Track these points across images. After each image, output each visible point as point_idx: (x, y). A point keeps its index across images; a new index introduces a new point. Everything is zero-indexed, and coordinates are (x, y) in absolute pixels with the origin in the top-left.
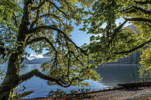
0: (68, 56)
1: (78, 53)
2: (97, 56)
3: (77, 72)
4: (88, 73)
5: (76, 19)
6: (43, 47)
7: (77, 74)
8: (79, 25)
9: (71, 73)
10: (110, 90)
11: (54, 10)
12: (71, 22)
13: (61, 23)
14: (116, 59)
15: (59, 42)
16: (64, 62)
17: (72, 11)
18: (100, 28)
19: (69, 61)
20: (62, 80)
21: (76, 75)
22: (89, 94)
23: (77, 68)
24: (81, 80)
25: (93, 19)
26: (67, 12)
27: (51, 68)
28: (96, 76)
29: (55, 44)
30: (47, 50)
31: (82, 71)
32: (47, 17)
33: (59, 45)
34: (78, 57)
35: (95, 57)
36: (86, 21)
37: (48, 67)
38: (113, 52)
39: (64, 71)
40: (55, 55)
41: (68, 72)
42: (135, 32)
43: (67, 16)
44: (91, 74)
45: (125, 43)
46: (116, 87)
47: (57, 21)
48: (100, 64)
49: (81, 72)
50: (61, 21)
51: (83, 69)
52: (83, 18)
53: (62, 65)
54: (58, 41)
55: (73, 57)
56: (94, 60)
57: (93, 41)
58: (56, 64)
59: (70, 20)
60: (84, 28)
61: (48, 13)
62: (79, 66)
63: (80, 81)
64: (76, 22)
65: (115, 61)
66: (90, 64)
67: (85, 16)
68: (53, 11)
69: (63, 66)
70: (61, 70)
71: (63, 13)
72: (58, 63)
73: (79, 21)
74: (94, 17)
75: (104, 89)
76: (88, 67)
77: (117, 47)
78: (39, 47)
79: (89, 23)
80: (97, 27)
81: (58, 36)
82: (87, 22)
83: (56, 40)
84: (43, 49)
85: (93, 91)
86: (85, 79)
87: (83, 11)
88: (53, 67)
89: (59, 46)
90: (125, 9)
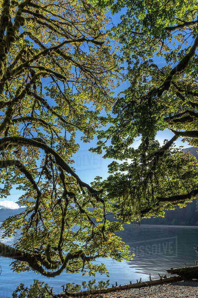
0: (63, 204)
1: (84, 198)
2: (123, 204)
3: (82, 239)
4: (104, 242)
5: (83, 131)
6: (13, 182)
7: (80, 244)
8: (89, 142)
9: (68, 240)
10: (151, 284)
11: (44, 111)
12: (73, 134)
13: (55, 136)
14: (161, 211)
15: (47, 173)
16: (55, 215)
17: (77, 115)
18: (128, 148)
19: (64, 214)
20: (44, 259)
21: (77, 245)
22: (105, 293)
23: (80, 229)
24: (88, 259)
25: (116, 130)
26: (68, 117)
27: (24, 229)
28: (121, 250)
29: (39, 176)
30: (20, 188)
31: (92, 236)
32: (28, 124)
33: (47, 180)
34: (84, 205)
35: (118, 207)
36: (102, 135)
37: (18, 228)
38: (155, 197)
39: (52, 236)
40: (35, 200)
41: (62, 240)
42: (195, 158)
43: (67, 123)
44: (110, 244)
45: (177, 178)
46: (165, 277)
47: (47, 131)
48: (129, 223)
49: (88, 240)
50: (55, 132)
51: (93, 233)
52: (96, 129)
53: (49, 223)
54: (45, 171)
55: (73, 205)
56: (116, 212)
57: (115, 173)
58: (35, 220)
59: (72, 132)
60: (99, 148)
61: (30, 116)
62: (86, 226)
63: (86, 262)
64: (84, 135)
65: (159, 215)
66: (107, 221)
67: (100, 125)
68: (42, 114)
69: (52, 227)
70: (45, 234)
71: (60, 117)
72: (40, 218)
73: (89, 133)
74: (117, 127)
75: (139, 281)
76: (103, 228)
77: (162, 187)
78: (5, 182)
79: (108, 137)
80: (122, 146)
81: (47, 161)
82: (105, 137)
83: (42, 169)
84: (12, 186)
85: (115, 286)
86: (98, 256)
87: (98, 116)
88: (30, 227)
89: (48, 183)
90: (173, 115)
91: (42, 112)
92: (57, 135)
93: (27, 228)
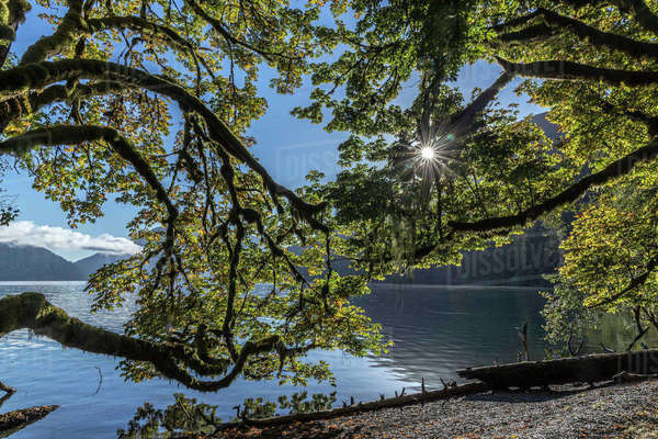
0: (232, 236)
1: (280, 223)
2: (372, 237)
3: (277, 313)
4: (325, 318)
5: (276, 63)
6: (110, 186)
7: (273, 323)
8: (291, 92)
9: (246, 315)
10: (425, 397)
11: (173, 6)
12: (252, 73)
13: (206, 78)
14: (455, 254)
15: (191, 166)
16: (214, 263)
17: (258, 21)
18: (387, 107)
19: (234, 260)
20: (191, 353)
21: (267, 325)
22: (327, 418)
23: (273, 292)
24: (291, 353)
25: (358, 63)
26: (237, 25)
27: (142, 292)
28: (362, 334)
29: (172, 174)
30: (125, 199)
31: (300, 306)
32: (135, 41)
33: (192, 183)
34: (280, 239)
35: (359, 243)
36: (321, 75)
37: (128, 289)
38: (444, 222)
39: (210, 307)
40: (165, 228)
41: (231, 314)
42: (542, 133)
43: (235, 41)
44: (340, 321)
45: (499, 178)
46: (454, 384)
47: (187, 64)
48: (381, 278)
49: (291, 314)
50: (204, 64)
51: (302, 300)
52: (309, 60)
53: (203, 280)
54: (186, 162)
55: (255, 238)
56: (354, 255)
57: (354, 165)
58: (168, 271)
59: (248, 67)
60: (316, 107)
61: (139, 16)
62: (285, 286)
63: (287, 358)
64: (277, 75)
65: (450, 262)
66: (334, 274)
67: (319, 48)
68: (169, 16)
69: (209, 287)
70: (193, 302)
71: (217, 25)
72: (180, 268)
73: (290, 69)
74: (360, 53)
75: (399, 394)
76: (326, 289)
77: (459, 199)
78: (87, 186)
79: (337, 81)
80: (373, 102)
81: (188, 138)
82: (330, 79)
83: (178, 155)
84: (107, 195)
85: (348, 403)
86: (313, 346)
87: (313, 23)
88: (156, 287)
89: (193, 189)
90: (503, 21)
91: (168, 11)
92: (211, 74)
93: (149, 291)
